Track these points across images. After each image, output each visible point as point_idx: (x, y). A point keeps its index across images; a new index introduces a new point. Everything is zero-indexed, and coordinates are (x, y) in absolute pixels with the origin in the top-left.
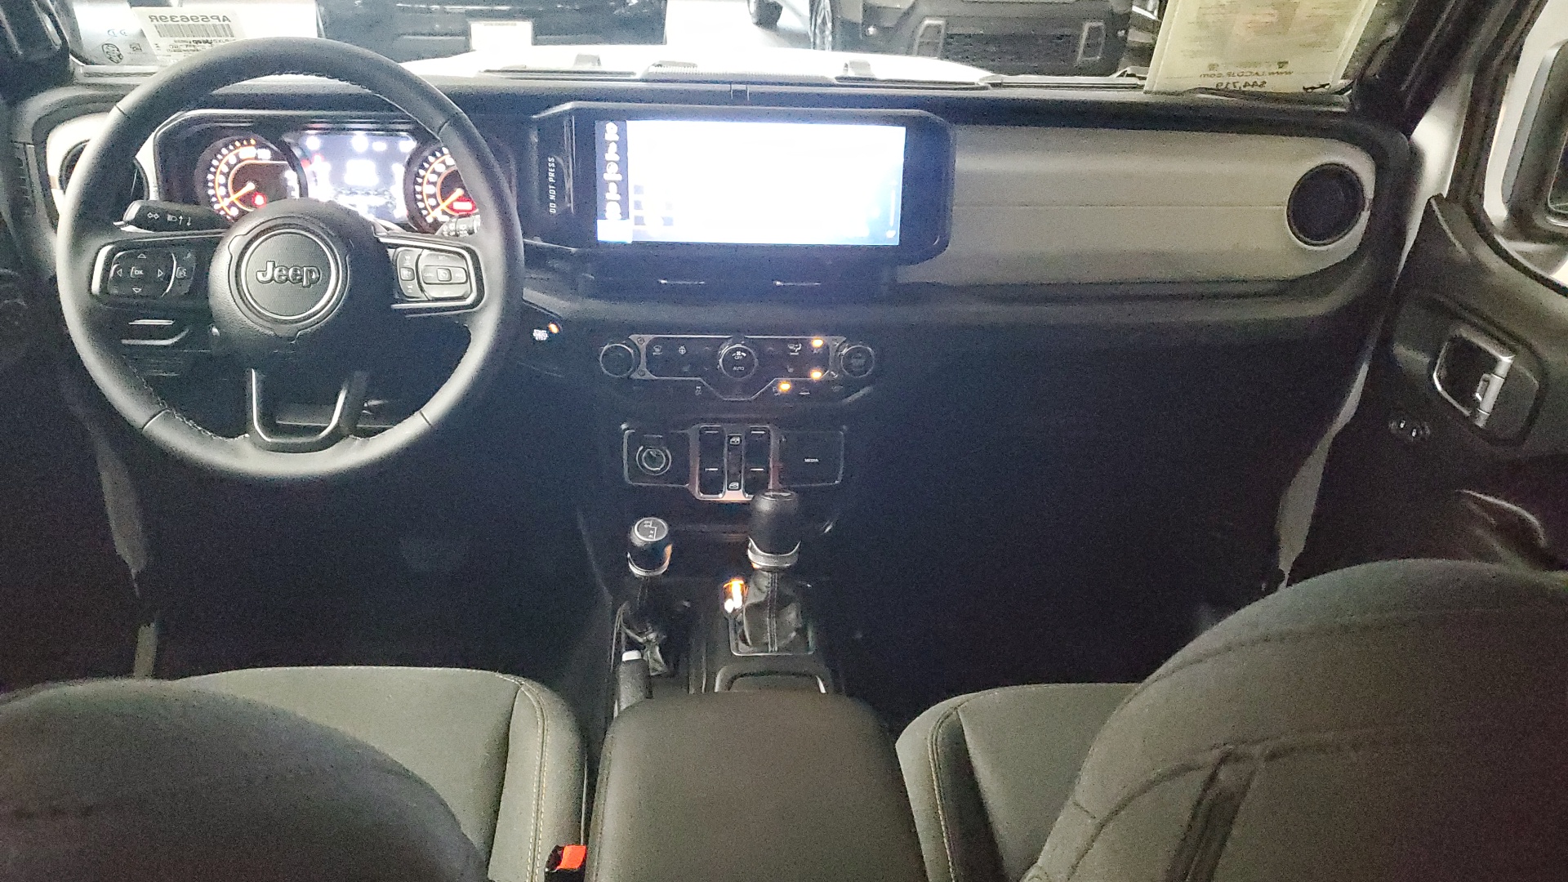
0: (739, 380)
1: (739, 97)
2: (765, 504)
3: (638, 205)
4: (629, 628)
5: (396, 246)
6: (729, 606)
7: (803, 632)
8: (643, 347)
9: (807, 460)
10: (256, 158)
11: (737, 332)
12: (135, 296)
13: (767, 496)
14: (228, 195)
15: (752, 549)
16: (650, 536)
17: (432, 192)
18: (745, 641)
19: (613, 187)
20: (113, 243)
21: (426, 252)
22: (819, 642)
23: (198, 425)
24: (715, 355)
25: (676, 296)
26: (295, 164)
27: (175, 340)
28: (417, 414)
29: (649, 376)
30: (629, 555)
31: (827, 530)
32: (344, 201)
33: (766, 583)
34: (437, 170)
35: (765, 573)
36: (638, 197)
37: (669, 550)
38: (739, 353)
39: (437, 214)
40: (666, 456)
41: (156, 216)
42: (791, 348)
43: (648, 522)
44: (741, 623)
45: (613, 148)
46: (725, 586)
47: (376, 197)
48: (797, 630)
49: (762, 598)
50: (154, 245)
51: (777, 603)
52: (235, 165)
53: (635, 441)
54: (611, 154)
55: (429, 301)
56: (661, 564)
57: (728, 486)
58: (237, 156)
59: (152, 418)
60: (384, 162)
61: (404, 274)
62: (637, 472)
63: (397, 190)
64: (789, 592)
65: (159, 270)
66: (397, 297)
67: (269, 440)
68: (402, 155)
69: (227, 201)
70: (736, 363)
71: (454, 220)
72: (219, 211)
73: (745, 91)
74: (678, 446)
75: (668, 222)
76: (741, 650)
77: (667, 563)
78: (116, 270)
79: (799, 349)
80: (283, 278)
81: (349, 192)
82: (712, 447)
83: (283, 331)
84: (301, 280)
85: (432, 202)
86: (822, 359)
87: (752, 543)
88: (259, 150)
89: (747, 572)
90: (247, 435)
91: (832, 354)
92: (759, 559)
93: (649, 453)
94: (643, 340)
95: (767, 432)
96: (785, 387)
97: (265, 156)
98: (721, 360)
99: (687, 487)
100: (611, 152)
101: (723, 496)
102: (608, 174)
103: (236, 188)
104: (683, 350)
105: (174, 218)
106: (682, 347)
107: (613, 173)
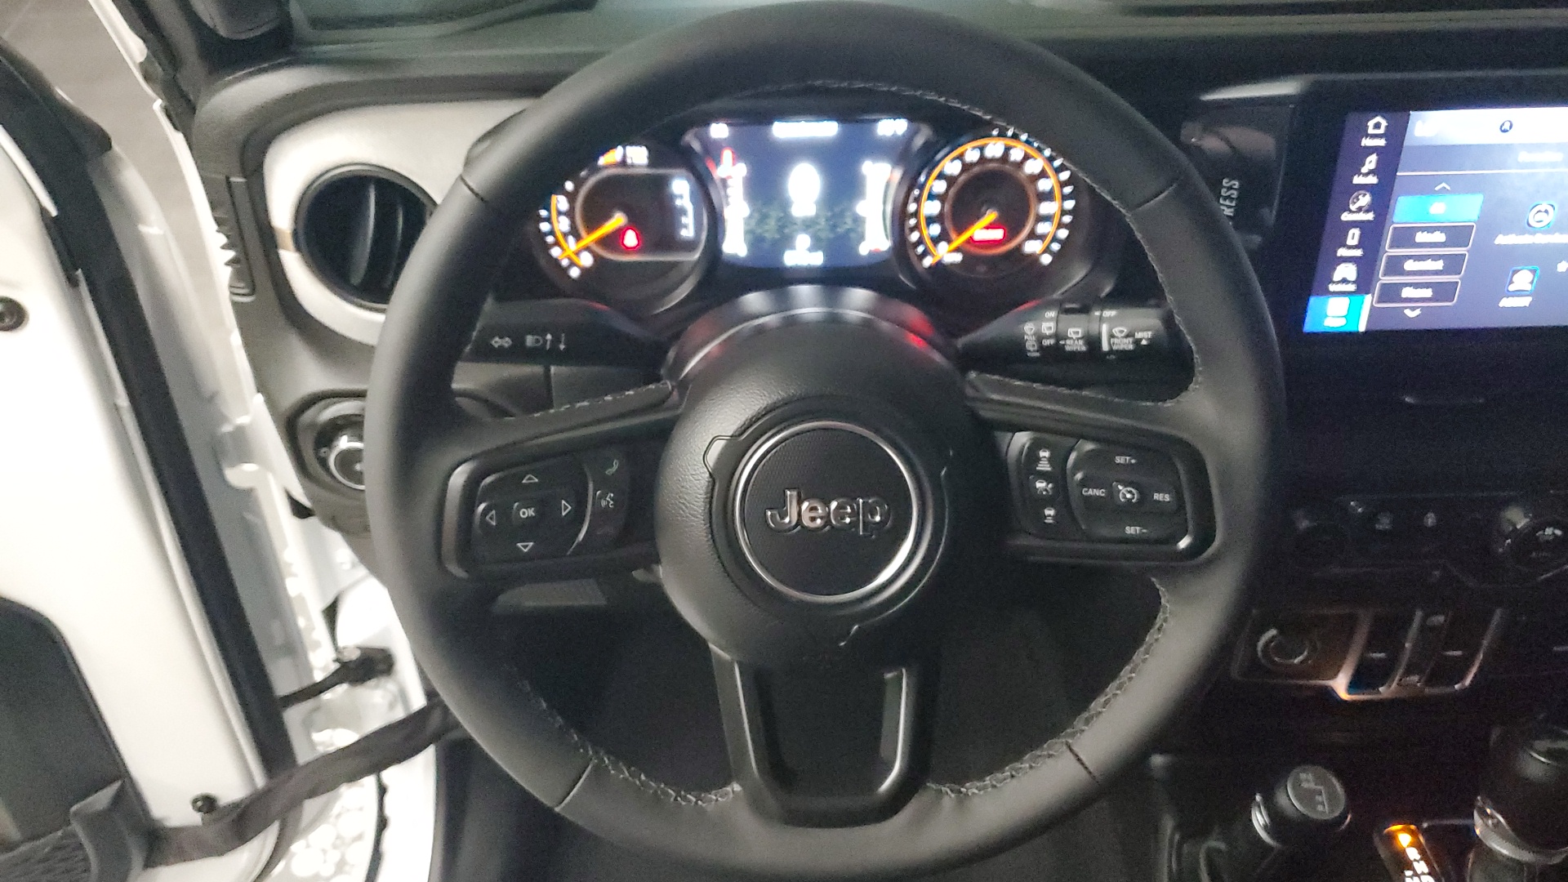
3: (1395, 266)
5: (1015, 428)
12: (524, 558)
14: (576, 233)
16: (1318, 807)
17: (936, 214)
19: (1353, 237)
20: (475, 458)
21: (1086, 444)
26: (690, 166)
28: (1057, 745)
34: (949, 172)
36: (1399, 251)
38: (1549, 531)
39: (942, 252)
50: (550, 452)
52: (587, 178)
53: (1262, 624)
54: (1364, 175)
55: (1088, 540)
57: (1401, 680)
60: (838, 160)
61: (1037, 485)
62: (1255, 666)
65: (564, 502)
69: (574, 244)
72: (559, 259)
78: (483, 513)
85: (935, 229)
90: (736, 786)
97: (638, 159)
99: (1332, 683)
100: (1364, 170)
101: (1385, 692)
102: (1351, 211)
103: (593, 223)
104: (1430, 520)
105: (537, 341)
106: (1430, 515)
107: (1360, 209)
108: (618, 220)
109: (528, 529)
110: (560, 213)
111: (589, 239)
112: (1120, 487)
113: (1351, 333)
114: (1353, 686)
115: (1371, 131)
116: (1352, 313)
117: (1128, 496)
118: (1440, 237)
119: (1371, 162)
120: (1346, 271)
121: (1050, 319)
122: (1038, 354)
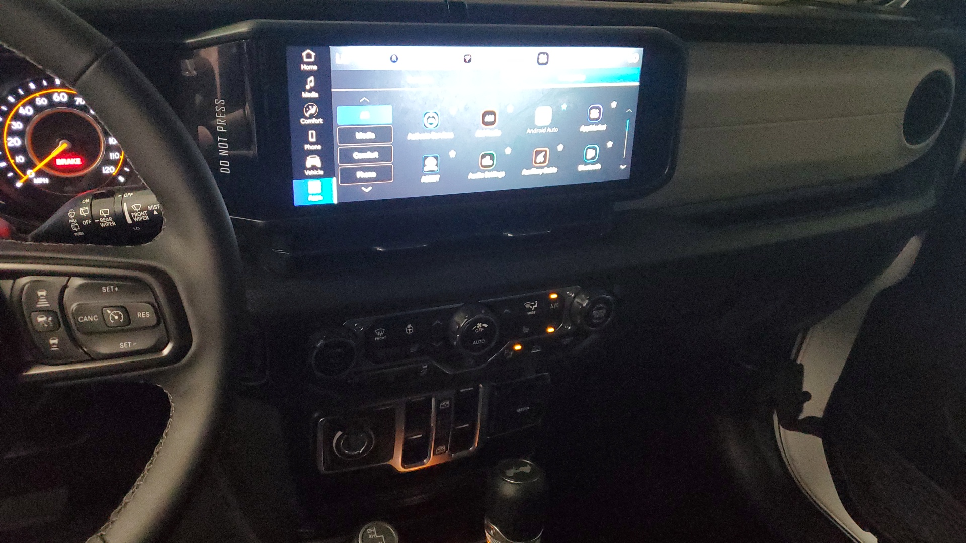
0: (478, 353)
1: (458, 11)
3: (346, 157)
5: (16, 274)
8: (361, 333)
17: (18, 145)
19: (312, 136)
24: (448, 330)
36: (346, 146)
38: (479, 325)
39: (30, 176)
40: (370, 438)
42: (527, 306)
43: (372, 530)
54: (309, 91)
55: (92, 360)
57: (434, 451)
61: (40, 321)
62: (334, 459)
66: (29, 358)
70: (479, 336)
74: (385, 424)
79: (536, 306)
85: (20, 159)
86: (557, 313)
91: (566, 306)
94: (359, 326)
95: (478, 388)
96: (517, 348)
98: (456, 336)
99: (391, 462)
100: (308, 87)
101: (429, 462)
102: (306, 118)
104: (410, 329)
106: (409, 326)
107: (311, 116)
112: (109, 312)
113: (327, 205)
114: (406, 461)
115: (305, 60)
116: (325, 191)
117: (116, 317)
118: (371, 135)
119: (311, 82)
120: (313, 161)
121: (85, 205)
122: (81, 234)
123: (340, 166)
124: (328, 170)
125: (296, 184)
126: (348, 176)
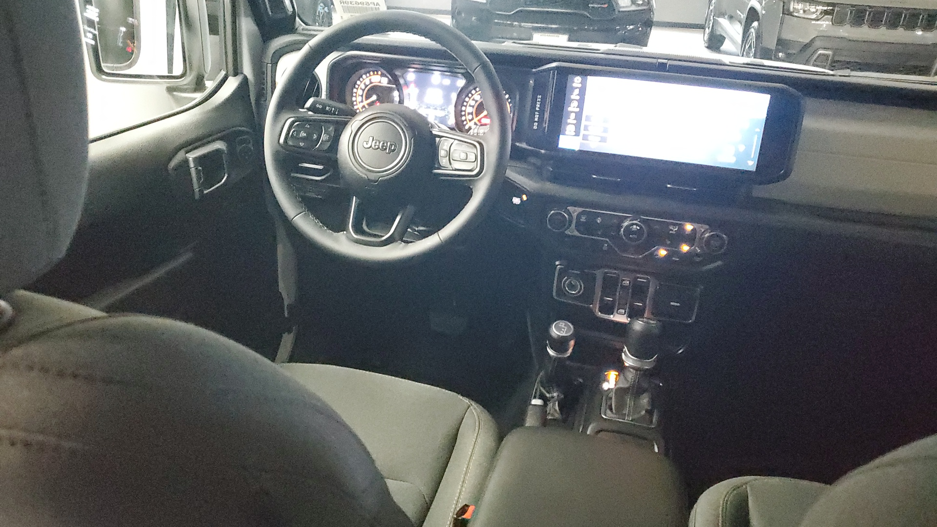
0: (633, 243)
1: (662, 67)
2: (638, 325)
3: (586, 128)
4: (542, 386)
5: (440, 137)
6: (606, 386)
7: (650, 412)
8: (575, 215)
9: (672, 303)
10: (380, 82)
11: (636, 213)
12: (300, 147)
13: (640, 321)
14: (362, 101)
15: (625, 353)
16: (562, 332)
17: (471, 112)
18: (611, 409)
19: (573, 116)
20: (294, 117)
21: (456, 141)
22: (659, 422)
23: (321, 223)
24: (619, 227)
25: (603, 187)
26: (399, 88)
27: (323, 177)
28: (436, 234)
29: (576, 233)
30: (547, 342)
31: (680, 351)
32: (423, 112)
33: (630, 377)
34: (476, 99)
35: (632, 370)
36: (587, 123)
37: (572, 343)
38: (635, 226)
39: (471, 124)
40: (581, 286)
41: (321, 107)
42: (670, 228)
43: (562, 324)
44: (611, 398)
45: (577, 91)
46: (606, 373)
47: (441, 111)
48: (647, 411)
49: (626, 385)
50: (315, 120)
51: (636, 391)
52: (369, 85)
53: (562, 273)
54: (575, 95)
55: (453, 170)
56: (567, 350)
57: (617, 311)
58: (370, 80)
59: (299, 214)
60: (448, 90)
61: (442, 153)
62: (561, 292)
63: (451, 109)
64: (645, 385)
65: (315, 135)
66: (436, 166)
67: (355, 236)
68: (457, 88)
69: (362, 104)
70: (634, 233)
71: (478, 127)
72: (356, 110)
73: (666, 64)
74: (589, 281)
75: (603, 140)
76: (607, 415)
77: (570, 350)
78: (293, 132)
79: (676, 229)
80: (377, 147)
81: (426, 107)
82: (610, 285)
83: (372, 176)
84: (386, 149)
85: (470, 117)
86: (690, 239)
87: (626, 349)
88: (382, 78)
89: (620, 367)
90: (345, 232)
91: (698, 236)
92: (629, 360)
93: (570, 282)
94: (575, 211)
95: (649, 282)
96: (663, 253)
97: (384, 82)
98: (622, 229)
99: (593, 307)
102: (571, 107)
103: (367, 98)
104: (599, 220)
105: (329, 109)
106: (599, 218)
107: (574, 107)
108: (374, 98)
109: (303, 139)
110: (359, 95)
111: (365, 103)
114: (601, 311)
115: (576, 81)
120: (571, 127)
123: (582, 132)
124: (577, 134)
125: (561, 136)
126: (585, 138)
